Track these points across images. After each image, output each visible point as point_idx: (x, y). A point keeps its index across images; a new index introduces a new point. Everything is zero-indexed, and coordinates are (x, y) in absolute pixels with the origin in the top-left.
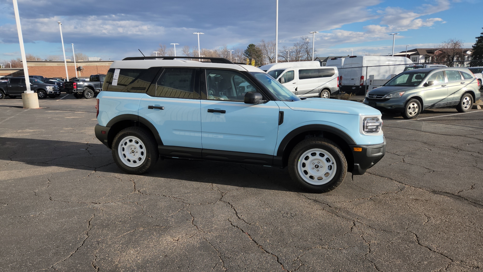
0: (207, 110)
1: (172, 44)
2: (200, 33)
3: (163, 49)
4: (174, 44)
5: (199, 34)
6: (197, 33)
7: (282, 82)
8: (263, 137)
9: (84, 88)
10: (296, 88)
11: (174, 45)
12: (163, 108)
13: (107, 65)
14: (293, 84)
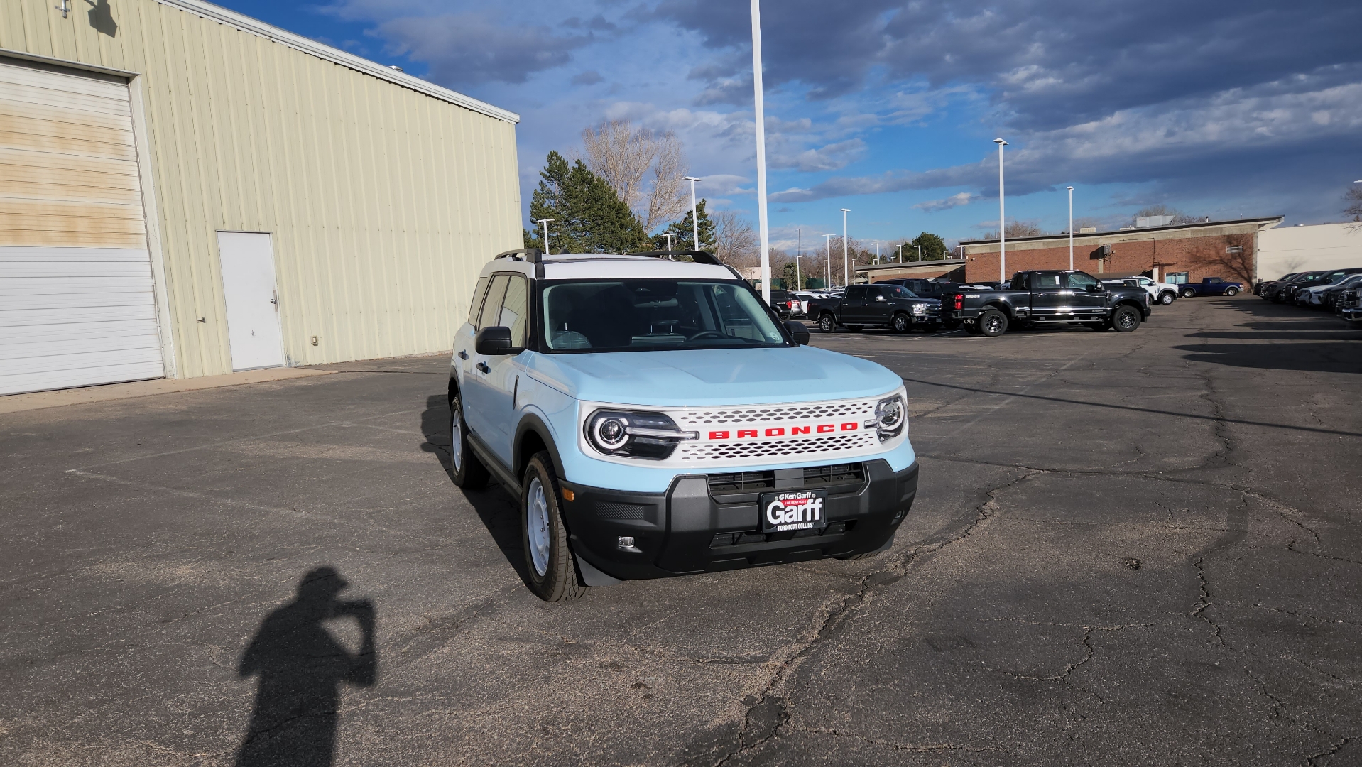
0: (478, 366)
9: (984, 308)
12: (466, 357)
13: (1189, 235)
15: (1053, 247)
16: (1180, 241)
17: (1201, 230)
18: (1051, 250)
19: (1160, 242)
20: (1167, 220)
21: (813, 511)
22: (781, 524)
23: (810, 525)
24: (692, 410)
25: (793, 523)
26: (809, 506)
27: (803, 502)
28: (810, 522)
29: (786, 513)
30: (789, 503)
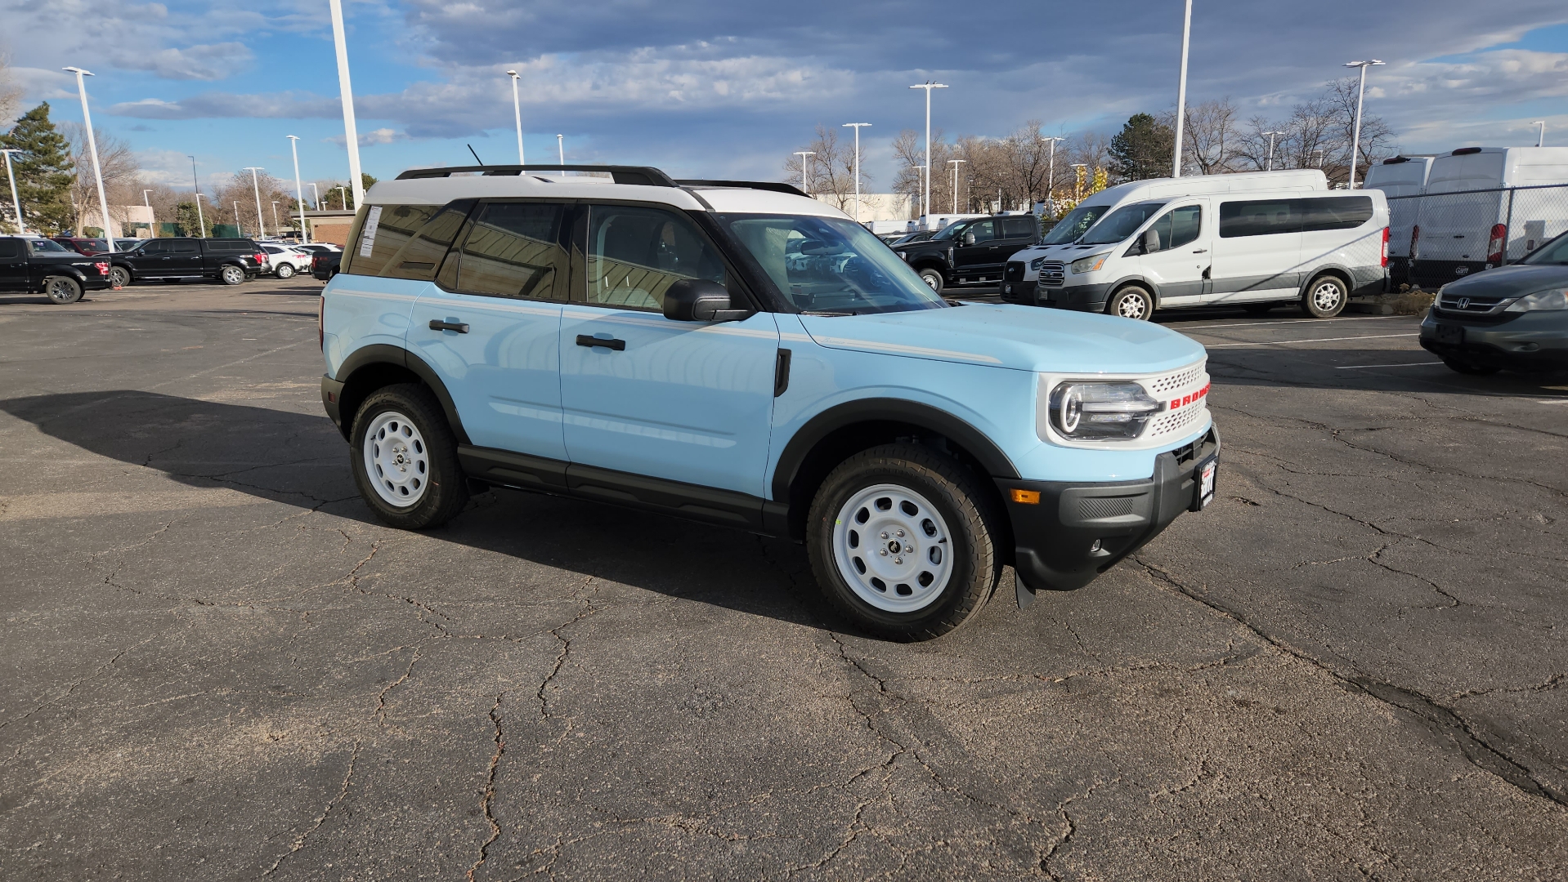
0: (575, 340)
1: (848, 125)
2: (933, 86)
3: (827, 144)
4: (856, 125)
5: (932, 89)
6: (925, 86)
7: (1152, 247)
8: (726, 434)
11: (853, 128)
12: (465, 329)
14: (1194, 252)
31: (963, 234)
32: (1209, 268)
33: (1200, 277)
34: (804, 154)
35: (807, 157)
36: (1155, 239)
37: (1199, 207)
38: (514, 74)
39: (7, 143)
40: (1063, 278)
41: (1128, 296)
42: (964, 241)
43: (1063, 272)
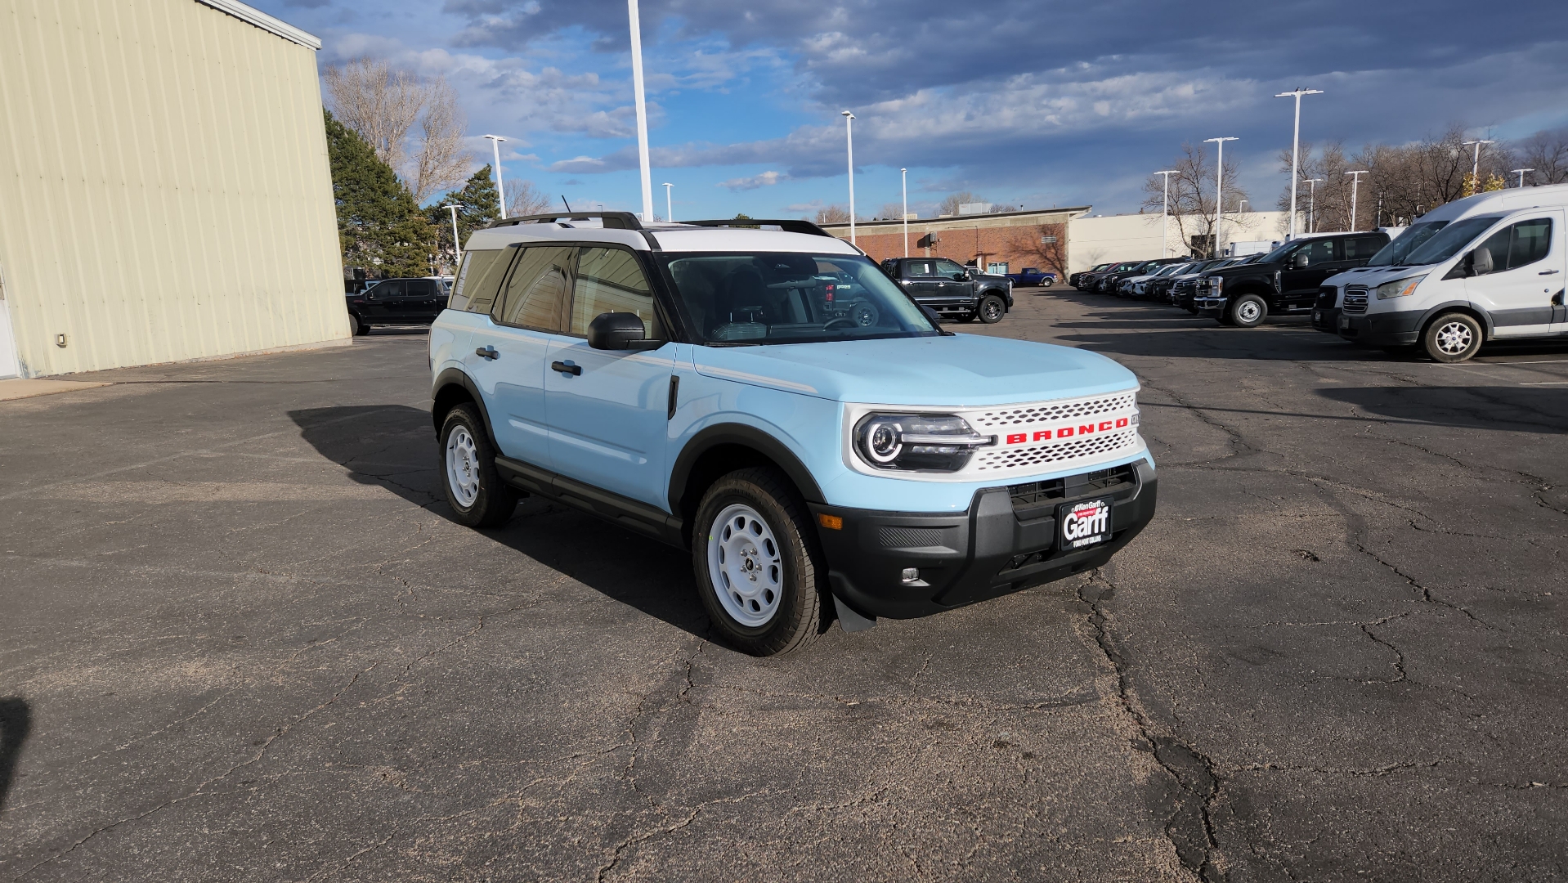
0: (552, 365)
1: (1210, 140)
2: (1304, 92)
3: (1195, 162)
4: (1220, 140)
5: (1302, 97)
6: (1294, 93)
7: (1480, 268)
8: (642, 452)
10: (1554, 292)
11: (1217, 143)
12: (496, 355)
13: (1008, 224)
14: (1541, 274)
15: (881, 233)
16: (1001, 229)
17: (1018, 219)
18: (879, 236)
19: (982, 230)
20: (986, 208)
21: (1100, 520)
22: (1075, 539)
23: (1098, 539)
24: (989, 410)
25: (1084, 537)
26: (1096, 517)
27: (1091, 512)
28: (1097, 534)
29: (1079, 525)
30: (1081, 514)
31: (1294, 255)
32: (1562, 293)
33: (1548, 303)
34: (1166, 173)
35: (1170, 176)
36: (1488, 259)
37: (1548, 222)
38: (848, 115)
39: (459, 200)
40: (1367, 305)
41: (1450, 325)
42: (1295, 263)
43: (1367, 297)
